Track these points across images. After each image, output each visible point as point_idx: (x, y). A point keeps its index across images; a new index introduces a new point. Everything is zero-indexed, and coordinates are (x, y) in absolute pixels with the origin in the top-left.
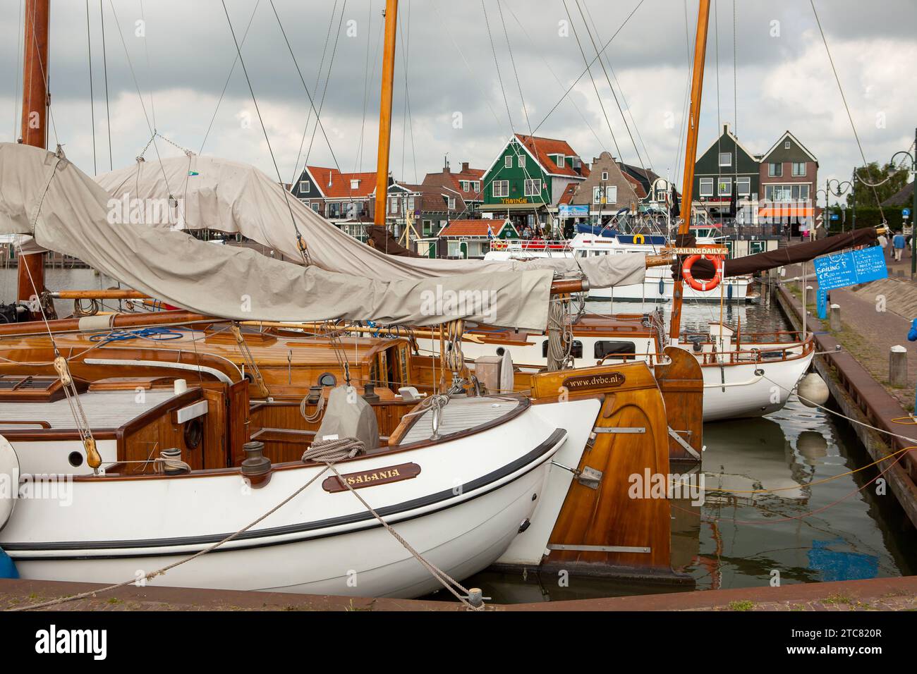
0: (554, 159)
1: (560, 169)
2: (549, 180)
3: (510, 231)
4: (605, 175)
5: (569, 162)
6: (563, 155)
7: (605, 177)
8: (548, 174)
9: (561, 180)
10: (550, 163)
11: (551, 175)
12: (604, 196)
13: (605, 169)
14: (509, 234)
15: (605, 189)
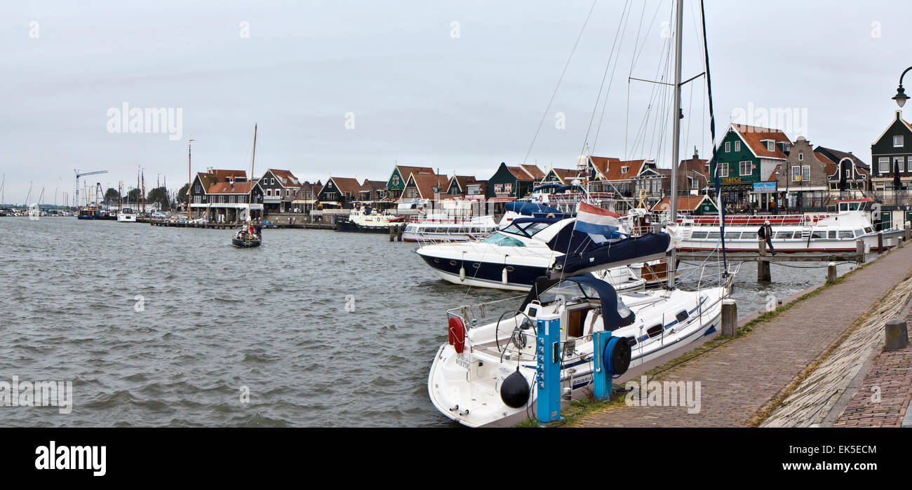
0: (765, 144)
1: (770, 152)
2: (758, 162)
3: (708, 205)
4: (801, 156)
5: (779, 146)
6: (774, 141)
7: (801, 158)
8: (756, 157)
9: (770, 161)
10: (761, 147)
11: (759, 157)
12: (801, 174)
13: (800, 151)
14: (707, 208)
15: (801, 167)
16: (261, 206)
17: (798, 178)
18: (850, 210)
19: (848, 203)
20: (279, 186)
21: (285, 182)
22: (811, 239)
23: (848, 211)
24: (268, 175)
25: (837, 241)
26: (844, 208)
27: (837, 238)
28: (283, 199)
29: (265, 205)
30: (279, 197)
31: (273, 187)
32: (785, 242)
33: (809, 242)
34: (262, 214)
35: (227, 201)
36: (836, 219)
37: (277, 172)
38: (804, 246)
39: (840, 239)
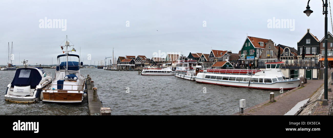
0: (260, 43)
1: (261, 46)
2: (255, 50)
3: (228, 65)
6: (263, 42)
7: (270, 48)
9: (260, 49)
10: (258, 45)
11: (256, 48)
12: (270, 54)
13: (270, 45)
14: (228, 66)
15: (270, 52)
16: (134, 65)
17: (268, 56)
18: (271, 68)
19: (271, 64)
20: (141, 60)
21: (143, 59)
22: (251, 82)
23: (271, 69)
24: (138, 57)
25: (263, 84)
26: (268, 67)
27: (263, 82)
28: (142, 63)
29: (136, 65)
30: (141, 63)
31: (139, 60)
32: (239, 83)
33: (249, 83)
34: (134, 67)
35: (125, 64)
36: (264, 72)
37: (140, 56)
38: (247, 85)
39: (264, 83)
